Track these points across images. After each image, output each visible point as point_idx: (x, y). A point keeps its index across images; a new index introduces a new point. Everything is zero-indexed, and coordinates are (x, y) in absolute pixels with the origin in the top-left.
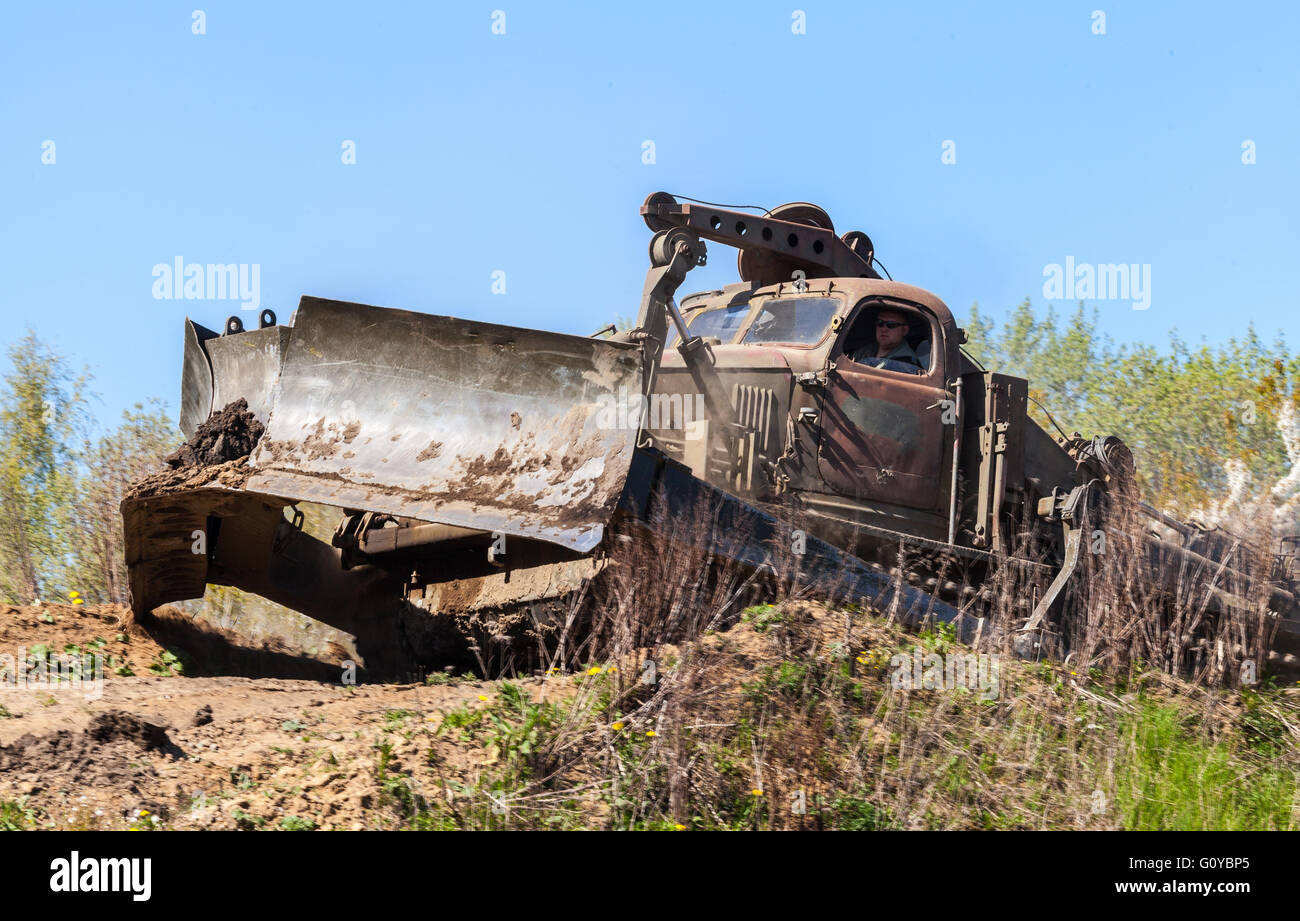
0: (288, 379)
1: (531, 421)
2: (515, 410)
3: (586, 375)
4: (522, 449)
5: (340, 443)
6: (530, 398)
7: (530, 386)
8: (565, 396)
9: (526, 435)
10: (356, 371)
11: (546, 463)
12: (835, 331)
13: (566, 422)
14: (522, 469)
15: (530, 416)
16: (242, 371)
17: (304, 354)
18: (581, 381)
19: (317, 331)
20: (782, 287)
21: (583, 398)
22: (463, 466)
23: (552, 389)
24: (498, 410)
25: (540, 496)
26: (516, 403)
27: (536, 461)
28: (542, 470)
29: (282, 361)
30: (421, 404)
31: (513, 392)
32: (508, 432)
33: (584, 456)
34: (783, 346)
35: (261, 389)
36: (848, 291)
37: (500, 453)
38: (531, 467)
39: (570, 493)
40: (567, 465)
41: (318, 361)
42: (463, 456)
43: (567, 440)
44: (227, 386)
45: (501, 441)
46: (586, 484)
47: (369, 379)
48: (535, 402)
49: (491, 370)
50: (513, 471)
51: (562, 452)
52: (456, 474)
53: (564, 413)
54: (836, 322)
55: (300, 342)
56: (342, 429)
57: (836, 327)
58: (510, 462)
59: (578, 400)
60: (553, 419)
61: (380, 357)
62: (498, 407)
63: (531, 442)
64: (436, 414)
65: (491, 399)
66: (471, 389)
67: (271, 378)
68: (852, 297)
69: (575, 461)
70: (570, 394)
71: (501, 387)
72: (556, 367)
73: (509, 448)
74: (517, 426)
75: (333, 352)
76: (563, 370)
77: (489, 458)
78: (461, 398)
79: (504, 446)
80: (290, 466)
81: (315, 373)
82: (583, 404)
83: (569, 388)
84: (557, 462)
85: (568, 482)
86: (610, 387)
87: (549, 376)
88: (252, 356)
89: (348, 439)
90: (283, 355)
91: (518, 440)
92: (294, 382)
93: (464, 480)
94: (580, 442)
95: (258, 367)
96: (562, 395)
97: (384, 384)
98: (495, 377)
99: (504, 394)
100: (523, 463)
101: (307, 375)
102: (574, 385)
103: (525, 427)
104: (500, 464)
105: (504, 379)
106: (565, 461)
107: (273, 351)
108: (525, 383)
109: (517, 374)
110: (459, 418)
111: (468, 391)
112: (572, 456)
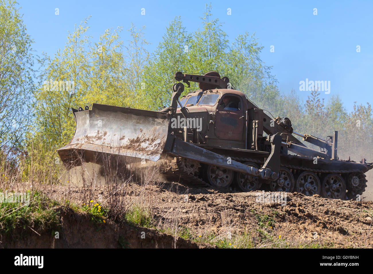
0: (91, 122)
1: (145, 131)
2: (141, 128)
3: (156, 120)
4: (143, 137)
5: (103, 136)
6: (144, 125)
7: (144, 122)
8: (152, 124)
9: (143, 134)
10: (106, 120)
11: (148, 140)
12: (218, 102)
13: (152, 130)
14: (143, 141)
15: (144, 129)
16: (82, 120)
17: (94, 116)
18: (155, 121)
19: (97, 111)
20: (207, 92)
21: (155, 125)
22: (130, 141)
23: (149, 123)
24: (137, 128)
25: (146, 148)
26: (141, 126)
27: (146, 140)
28: (147, 142)
29: (90, 118)
30: (120, 127)
31: (140, 124)
32: (139, 133)
33: (156, 138)
34: (207, 106)
35: (86, 124)
36: (221, 93)
37: (138, 138)
38: (144, 141)
39: (153, 147)
40: (153, 140)
41: (98, 117)
42: (130, 139)
43: (152, 135)
44: (79, 123)
45: (138, 135)
46: (157, 145)
47: (109, 121)
48: (145, 126)
49: (135, 119)
50: (141, 142)
51: (151, 138)
52: (128, 143)
53: (152, 128)
54: (218, 100)
55: (94, 114)
56: (103, 133)
57: (218, 101)
58: (140, 140)
59: (155, 126)
60: (149, 130)
61: (111, 116)
62: (137, 127)
63: (144, 135)
64: (124, 129)
65: (135, 125)
66: (131, 123)
67: (88, 122)
68: (221, 94)
69: (154, 139)
70: (153, 124)
71: (138, 123)
72: (149, 118)
73: (140, 136)
74: (141, 131)
75: (100, 116)
76: (151, 119)
77: (135, 139)
78: (129, 125)
79: (139, 136)
80: (92, 142)
81: (97, 120)
82: (156, 126)
83: (152, 123)
84: (150, 140)
85: (152, 145)
86: (161, 122)
87: (148, 120)
88: (84, 116)
89: (105, 135)
90: (90, 117)
91: (142, 135)
92: (93, 122)
93: (130, 144)
94: (155, 135)
95: (85, 119)
96: (151, 124)
97: (112, 123)
98: (136, 121)
99: (138, 124)
100: (143, 140)
101: (96, 121)
102: (153, 122)
103: (143, 132)
104: (138, 140)
105: (138, 121)
106: (152, 139)
107: (88, 115)
108: (143, 122)
109: (141, 120)
110: (129, 130)
111: (130, 124)
112: (153, 138)
